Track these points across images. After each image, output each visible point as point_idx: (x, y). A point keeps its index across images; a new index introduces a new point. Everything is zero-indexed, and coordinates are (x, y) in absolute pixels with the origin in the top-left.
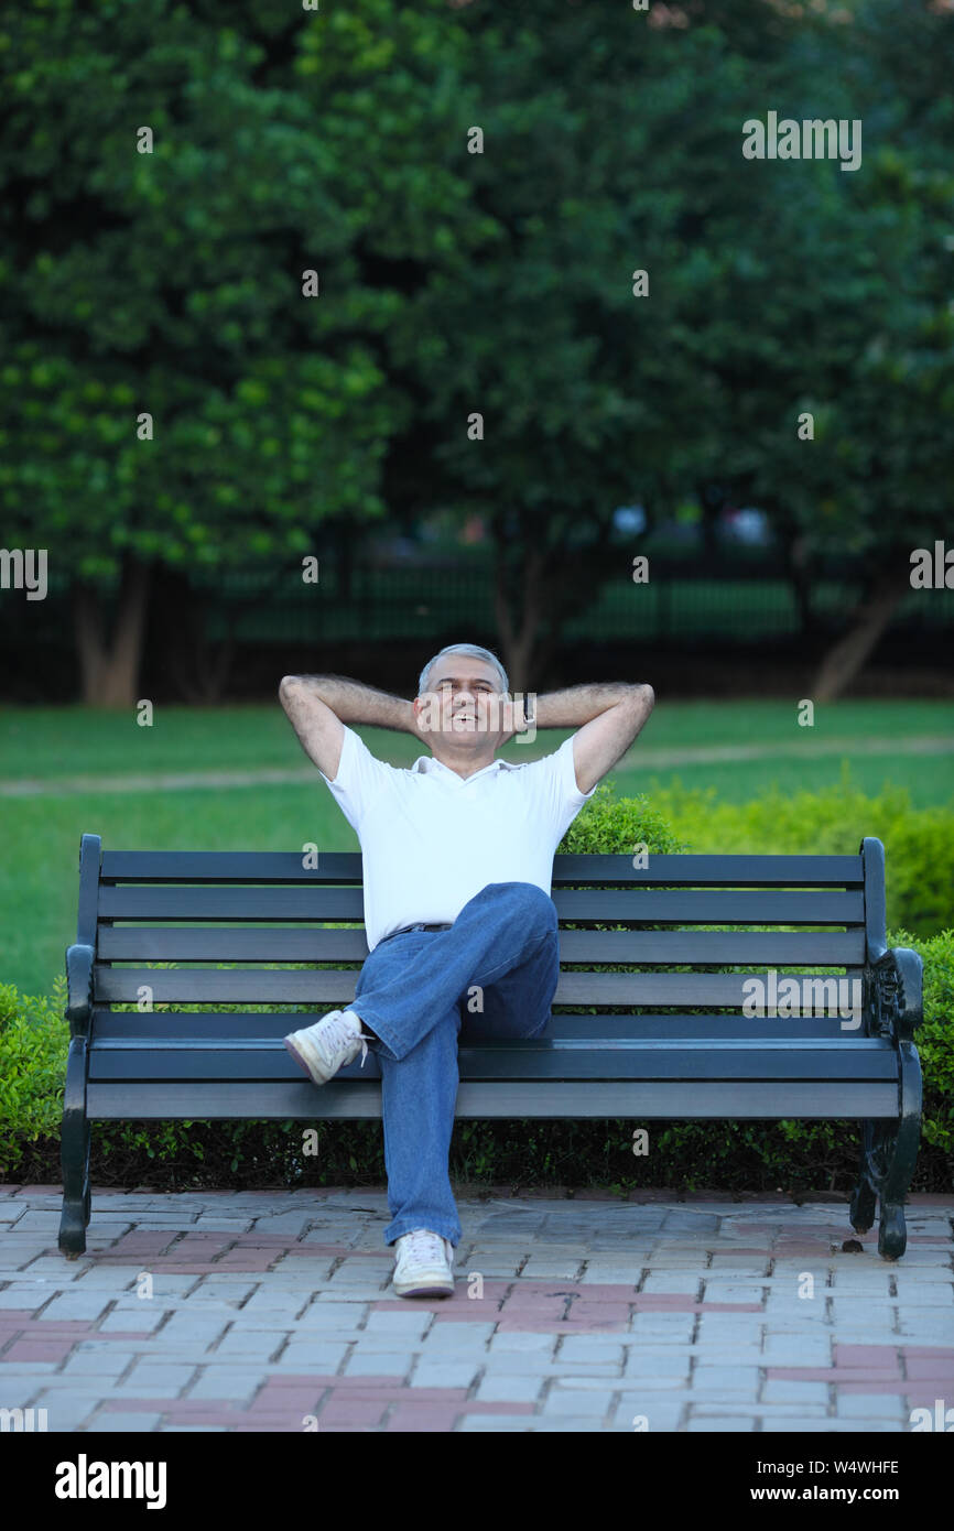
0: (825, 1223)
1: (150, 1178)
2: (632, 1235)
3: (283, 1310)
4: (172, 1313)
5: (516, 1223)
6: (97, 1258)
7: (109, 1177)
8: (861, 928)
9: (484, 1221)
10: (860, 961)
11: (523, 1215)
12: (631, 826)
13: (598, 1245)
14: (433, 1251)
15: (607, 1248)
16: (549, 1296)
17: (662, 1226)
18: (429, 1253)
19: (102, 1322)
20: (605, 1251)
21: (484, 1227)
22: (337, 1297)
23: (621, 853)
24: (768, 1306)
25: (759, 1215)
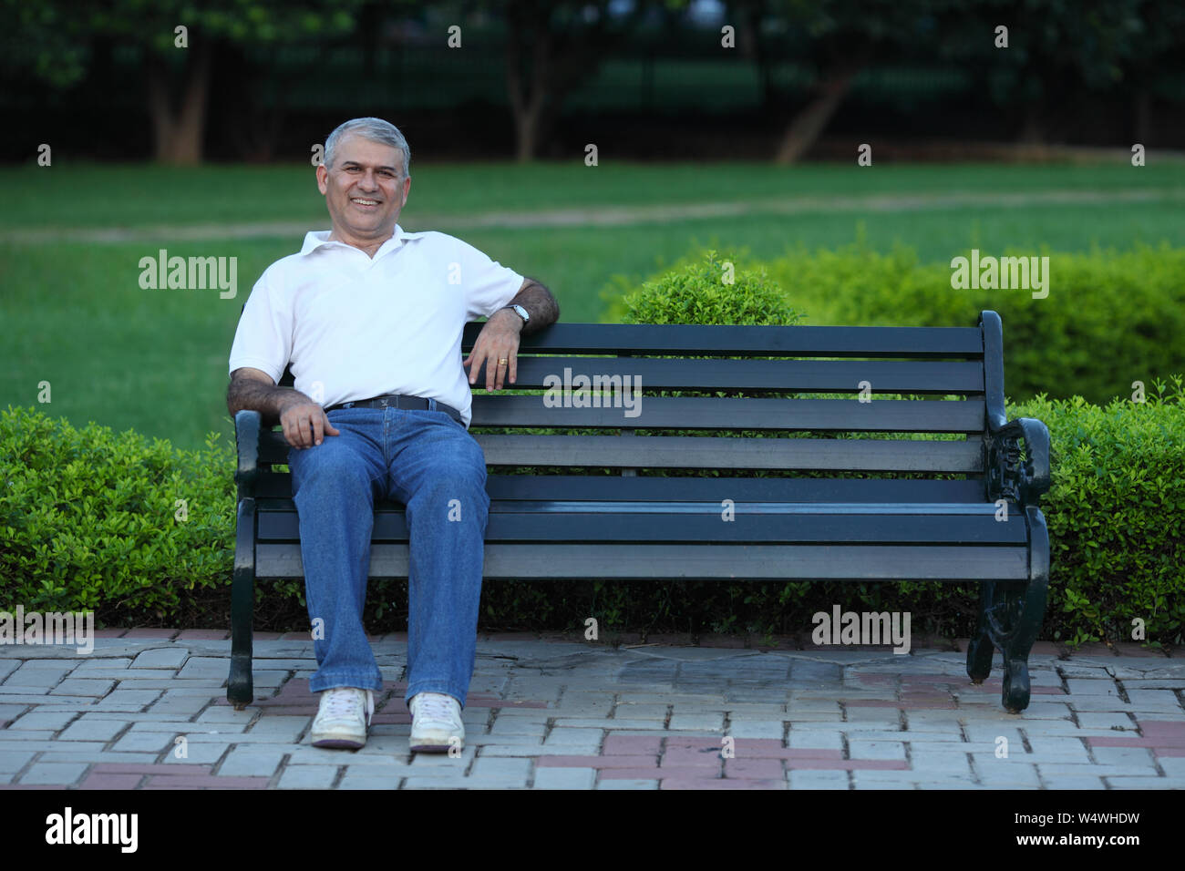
0: (940, 673)
1: (299, 624)
2: (765, 684)
3: (451, 766)
4: (345, 768)
5: (651, 672)
6: (262, 707)
7: (262, 623)
8: (980, 397)
9: (621, 669)
10: (980, 427)
11: (657, 664)
12: (752, 297)
13: (734, 696)
14: (350, 705)
15: (744, 699)
16: (702, 751)
17: (789, 674)
18: (346, 706)
19: (279, 778)
20: (743, 702)
21: (622, 676)
22: (501, 752)
23: (745, 324)
24: (914, 762)
25: (877, 664)
